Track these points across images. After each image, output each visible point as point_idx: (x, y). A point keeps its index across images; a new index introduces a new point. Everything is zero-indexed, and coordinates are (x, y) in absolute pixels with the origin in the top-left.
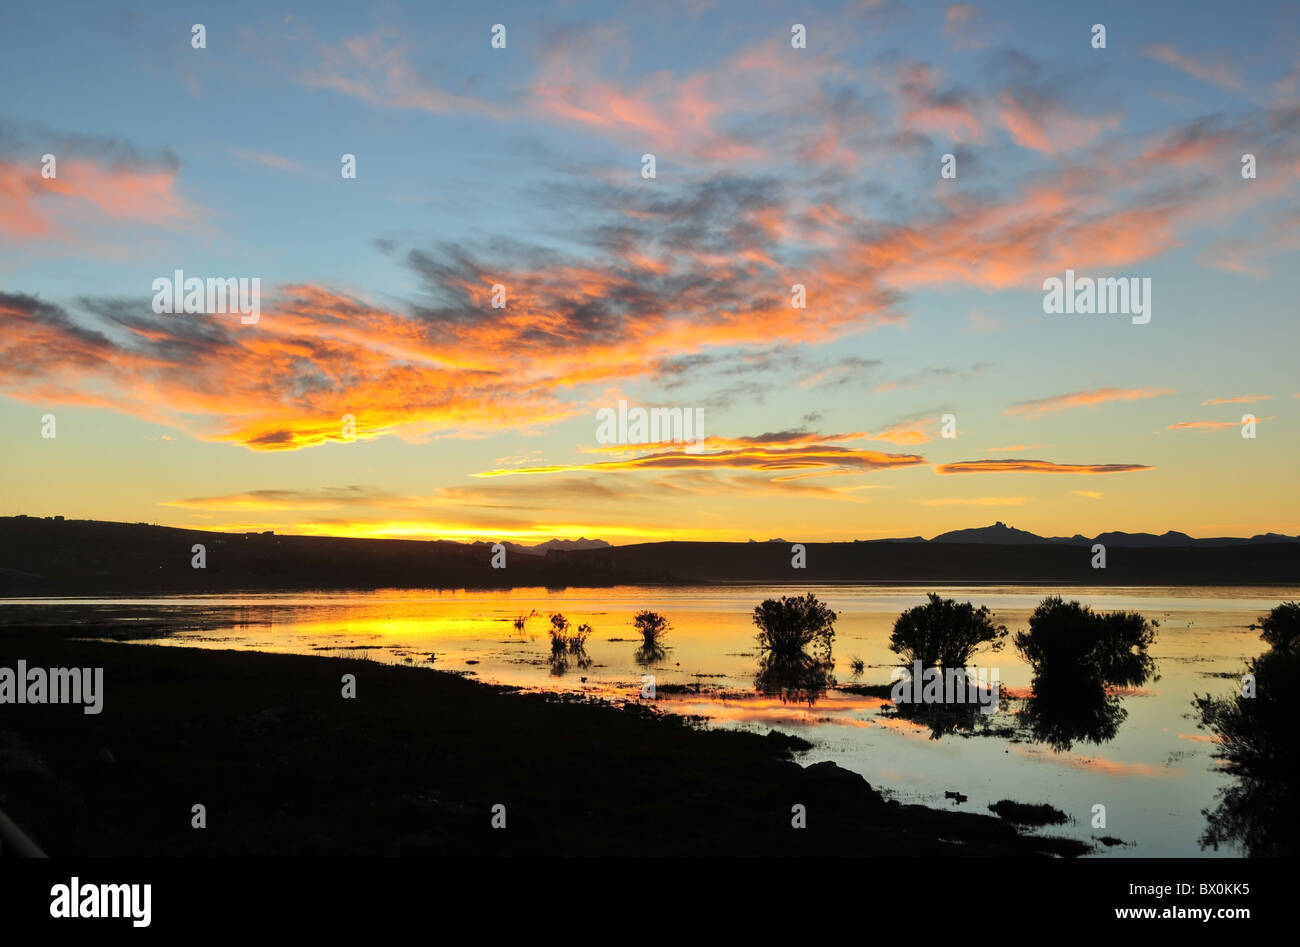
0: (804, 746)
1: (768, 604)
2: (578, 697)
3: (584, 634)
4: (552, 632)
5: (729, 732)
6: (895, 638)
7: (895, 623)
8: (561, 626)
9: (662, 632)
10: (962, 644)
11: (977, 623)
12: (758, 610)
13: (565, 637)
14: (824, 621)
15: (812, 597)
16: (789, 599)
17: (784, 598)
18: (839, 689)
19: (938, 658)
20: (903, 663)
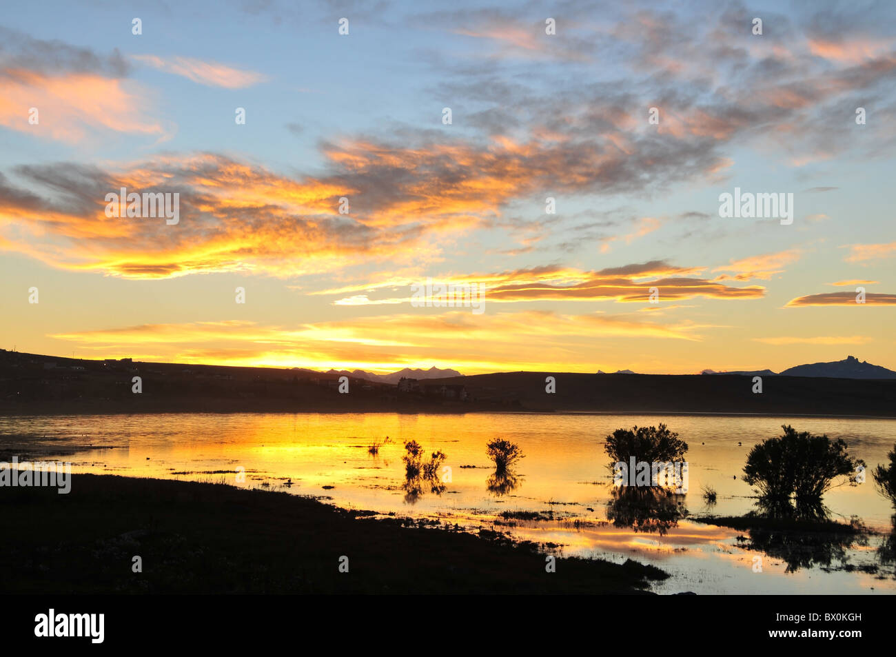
0: (661, 576)
1: (619, 434)
2: (433, 523)
3: (437, 460)
4: (406, 458)
5: (584, 560)
6: (748, 470)
7: (749, 454)
8: (415, 452)
9: (514, 459)
10: (817, 477)
11: (834, 456)
12: (609, 439)
13: (418, 464)
14: (676, 452)
15: (664, 427)
16: (641, 429)
17: (635, 428)
18: (693, 520)
19: (793, 491)
20: (757, 495)
